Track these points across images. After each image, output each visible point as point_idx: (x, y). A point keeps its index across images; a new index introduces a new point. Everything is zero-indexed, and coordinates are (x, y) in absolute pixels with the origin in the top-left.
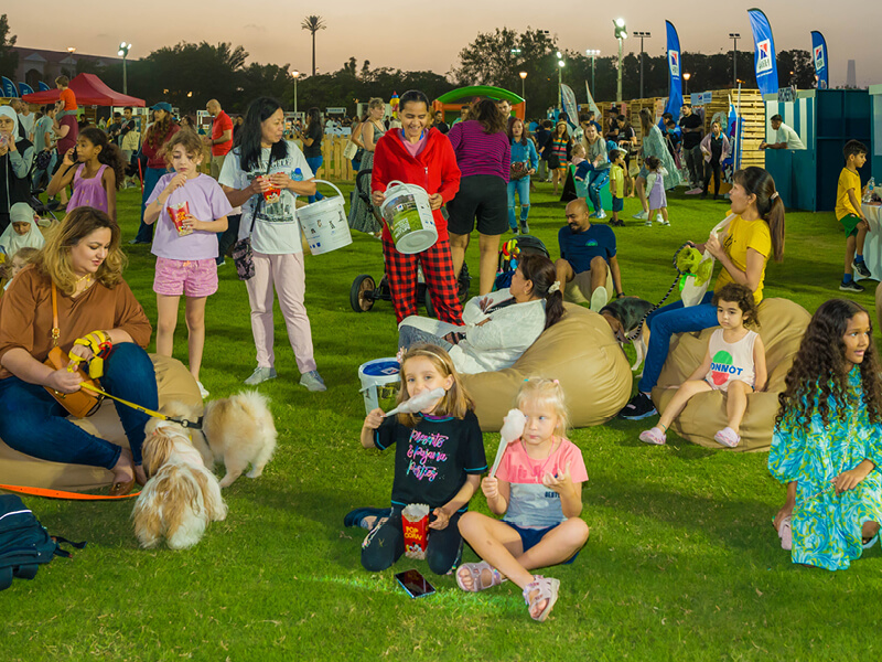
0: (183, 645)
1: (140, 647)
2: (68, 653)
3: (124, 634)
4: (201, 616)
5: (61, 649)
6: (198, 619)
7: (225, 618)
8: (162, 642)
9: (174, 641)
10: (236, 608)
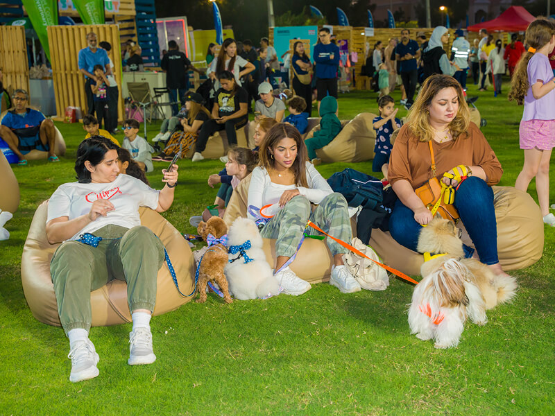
0: (483, 384)
1: (454, 378)
2: (405, 370)
3: (445, 367)
4: (503, 368)
5: (402, 367)
6: (500, 369)
7: (520, 373)
8: (469, 378)
9: (477, 380)
10: (532, 369)
